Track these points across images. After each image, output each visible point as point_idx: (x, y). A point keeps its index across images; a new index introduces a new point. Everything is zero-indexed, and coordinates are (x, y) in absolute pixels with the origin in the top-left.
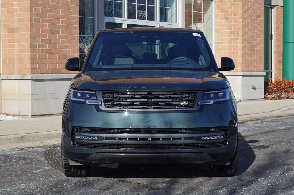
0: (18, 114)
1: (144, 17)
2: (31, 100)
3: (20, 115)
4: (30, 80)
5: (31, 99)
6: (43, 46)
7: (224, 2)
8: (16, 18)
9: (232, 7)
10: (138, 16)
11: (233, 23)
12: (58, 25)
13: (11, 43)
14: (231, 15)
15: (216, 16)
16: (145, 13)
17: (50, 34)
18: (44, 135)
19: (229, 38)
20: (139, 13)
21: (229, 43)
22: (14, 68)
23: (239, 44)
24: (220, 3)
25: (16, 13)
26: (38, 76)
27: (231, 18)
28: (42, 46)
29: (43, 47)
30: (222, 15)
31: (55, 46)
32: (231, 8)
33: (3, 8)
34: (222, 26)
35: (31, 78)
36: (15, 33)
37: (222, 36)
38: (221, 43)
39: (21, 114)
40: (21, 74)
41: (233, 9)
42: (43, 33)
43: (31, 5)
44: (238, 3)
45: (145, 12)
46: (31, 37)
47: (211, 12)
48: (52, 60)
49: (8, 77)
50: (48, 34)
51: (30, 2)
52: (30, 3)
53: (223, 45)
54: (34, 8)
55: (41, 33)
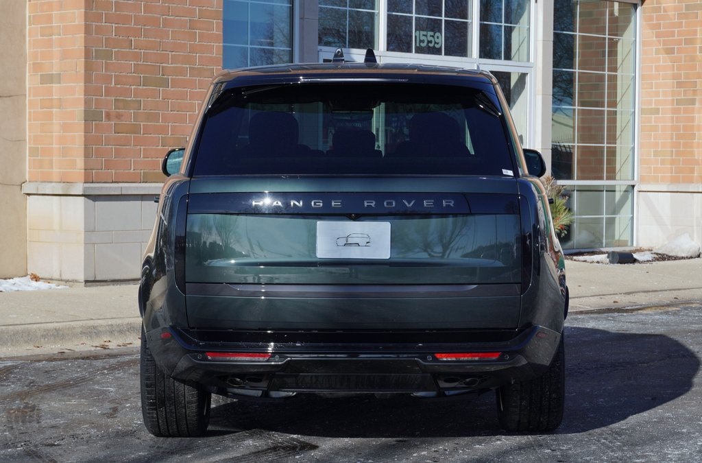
0: (58, 277)
1: (437, 46)
2: (85, 244)
3: (62, 280)
4: (83, 198)
5: (83, 242)
6: (119, 116)
7: (665, 11)
8: (56, 50)
9: (682, 22)
10: (418, 45)
11: (685, 61)
12: (163, 67)
13: (47, 108)
14: (679, 42)
15: (644, 44)
16: (438, 37)
17: (141, 87)
18: (45, 330)
19: (675, 98)
20: (422, 38)
21: (674, 111)
22: (52, 168)
23: (696, 115)
24: (656, 12)
25: (57, 37)
26: (102, 188)
27: (680, 51)
28: (117, 117)
29: (119, 119)
30: (659, 41)
31: (155, 117)
32: (680, 25)
33: (33, 26)
34: (657, 69)
35: (84, 191)
36: (54, 85)
37: (657, 94)
38: (656, 111)
39: (63, 278)
40: (64, 182)
41: (684, 28)
42: (119, 86)
43: (87, 17)
44: (697, 13)
45: (437, 34)
46: (85, 95)
47: (633, 35)
48: (144, 149)
49: (37, 189)
50: (133, 87)
51: (85, 12)
52: (83, 13)
53: (660, 115)
54: (96, 26)
55: (115, 84)
